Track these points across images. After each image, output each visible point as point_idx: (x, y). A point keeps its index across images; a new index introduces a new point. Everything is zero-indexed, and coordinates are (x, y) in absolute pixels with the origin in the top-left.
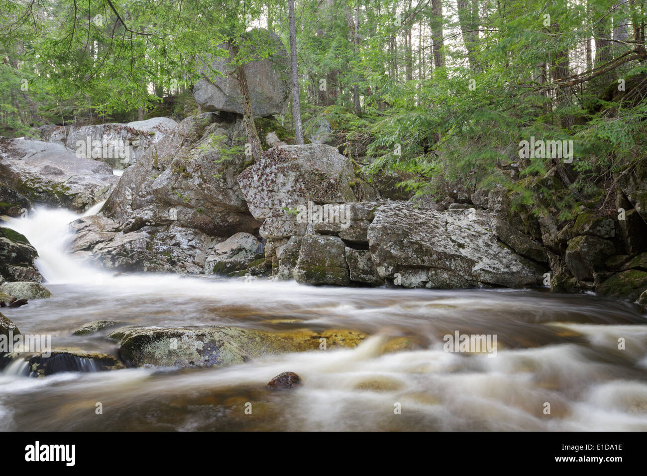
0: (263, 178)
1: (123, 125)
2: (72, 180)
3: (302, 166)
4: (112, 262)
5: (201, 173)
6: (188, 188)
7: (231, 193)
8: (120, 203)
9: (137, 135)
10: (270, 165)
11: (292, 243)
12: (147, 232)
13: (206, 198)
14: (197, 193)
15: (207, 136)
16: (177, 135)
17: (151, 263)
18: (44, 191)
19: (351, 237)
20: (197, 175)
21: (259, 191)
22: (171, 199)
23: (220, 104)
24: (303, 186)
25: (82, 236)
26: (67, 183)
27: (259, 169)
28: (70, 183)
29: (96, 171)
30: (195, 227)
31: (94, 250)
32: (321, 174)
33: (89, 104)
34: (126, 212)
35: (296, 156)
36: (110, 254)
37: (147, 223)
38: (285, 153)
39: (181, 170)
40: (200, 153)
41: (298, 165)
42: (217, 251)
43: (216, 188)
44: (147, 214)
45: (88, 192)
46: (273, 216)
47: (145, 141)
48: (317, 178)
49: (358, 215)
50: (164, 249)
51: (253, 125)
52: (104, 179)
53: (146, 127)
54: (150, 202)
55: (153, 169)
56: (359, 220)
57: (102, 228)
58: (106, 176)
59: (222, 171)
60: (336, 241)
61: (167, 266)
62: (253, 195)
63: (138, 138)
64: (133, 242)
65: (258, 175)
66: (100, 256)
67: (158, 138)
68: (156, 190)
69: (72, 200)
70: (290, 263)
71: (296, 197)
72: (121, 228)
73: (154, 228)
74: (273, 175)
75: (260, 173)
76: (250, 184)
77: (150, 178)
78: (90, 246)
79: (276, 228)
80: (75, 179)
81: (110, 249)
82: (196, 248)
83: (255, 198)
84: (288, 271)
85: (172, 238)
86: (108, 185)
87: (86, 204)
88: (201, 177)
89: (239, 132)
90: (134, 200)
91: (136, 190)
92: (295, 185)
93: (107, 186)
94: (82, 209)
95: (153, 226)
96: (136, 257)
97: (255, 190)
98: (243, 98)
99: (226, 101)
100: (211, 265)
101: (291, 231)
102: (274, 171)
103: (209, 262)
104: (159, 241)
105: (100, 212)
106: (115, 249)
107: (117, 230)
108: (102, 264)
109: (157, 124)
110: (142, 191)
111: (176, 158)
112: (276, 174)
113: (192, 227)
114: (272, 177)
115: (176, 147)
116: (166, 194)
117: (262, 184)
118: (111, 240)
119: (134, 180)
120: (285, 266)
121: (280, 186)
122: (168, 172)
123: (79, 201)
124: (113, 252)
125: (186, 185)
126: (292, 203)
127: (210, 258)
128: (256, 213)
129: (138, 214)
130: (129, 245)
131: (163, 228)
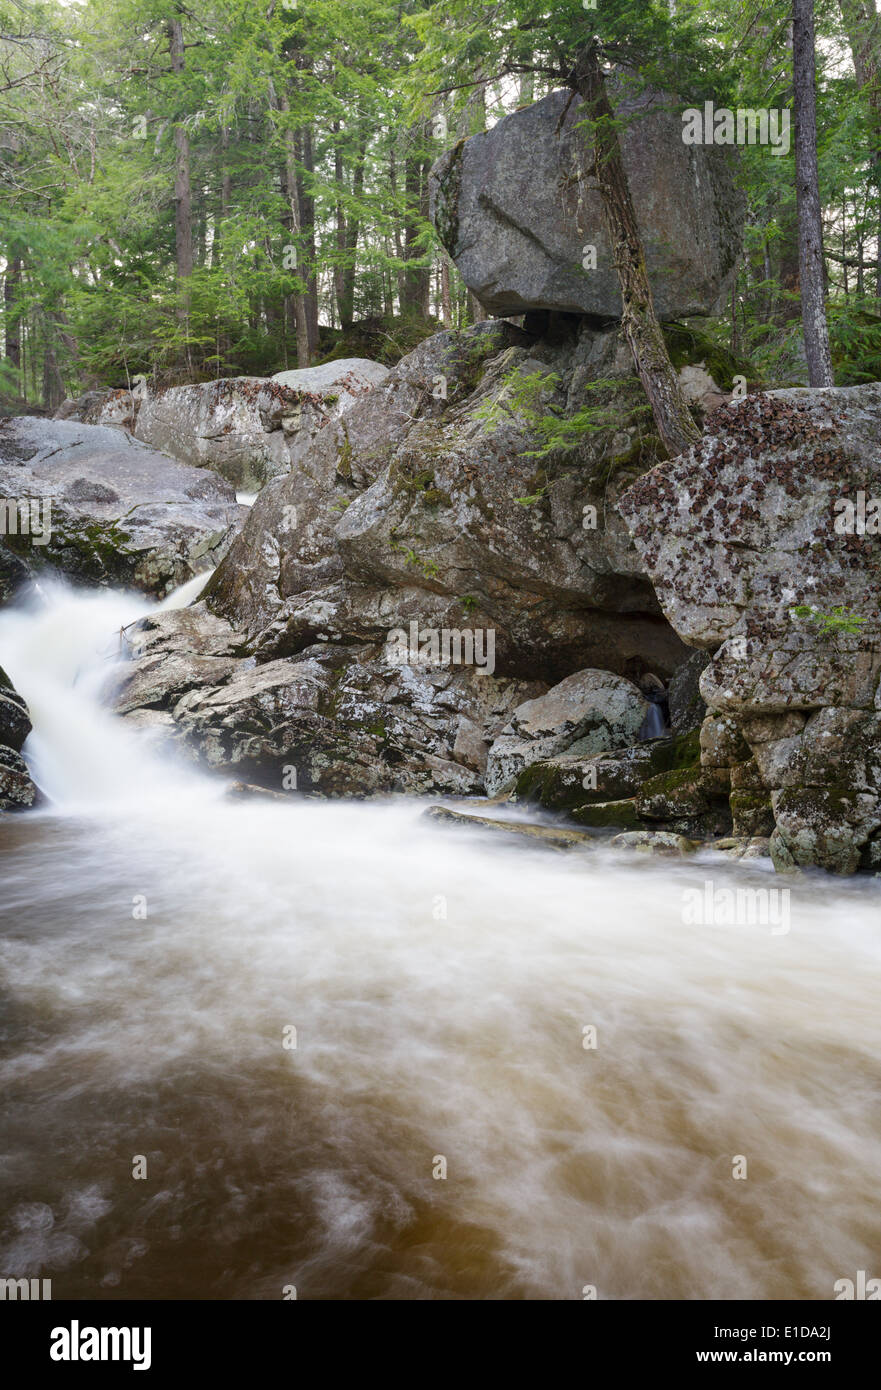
0: (712, 502)
1: (262, 381)
2: (136, 515)
3: (857, 457)
4: (223, 750)
5: (479, 491)
6: (437, 536)
7: (564, 551)
8: (250, 577)
9: (295, 403)
10: (738, 457)
11: (826, 734)
12: (319, 662)
13: (489, 566)
14: (465, 550)
15: (490, 387)
16: (404, 386)
17: (332, 757)
18: (69, 544)
20: (464, 498)
21: (697, 547)
22: (387, 569)
23: (532, 284)
25: (149, 668)
26: (125, 524)
27: (696, 470)
28: (131, 522)
29: (194, 494)
31: (179, 710)
33: (184, 333)
34: (264, 603)
35: (829, 425)
36: (218, 726)
37: (320, 636)
38: (789, 414)
39: (417, 482)
40: (472, 434)
41: (841, 453)
42: (522, 727)
43: (520, 536)
44: (319, 610)
45: (172, 547)
46: (750, 634)
47: (314, 418)
50: (366, 714)
51: (658, 332)
52: (214, 514)
53: (316, 383)
54: (329, 576)
55: (336, 484)
57: (201, 645)
58: (218, 506)
59: (541, 484)
61: (378, 768)
62: (676, 561)
63: (298, 410)
64: (281, 692)
65: (692, 493)
66: (190, 728)
67: (346, 403)
68: (348, 542)
69: (134, 566)
70: (819, 805)
71: (836, 569)
72: (250, 646)
73: (338, 648)
74: (748, 489)
75: (699, 485)
76: (665, 522)
77: (329, 508)
78: (167, 696)
79: (764, 677)
80: (142, 513)
81: (219, 709)
82: (457, 712)
83: (685, 569)
84: (813, 836)
85: (391, 680)
86: (221, 527)
87: (168, 578)
88: (478, 502)
89: (590, 369)
90: (286, 569)
91: (292, 541)
92: (832, 525)
93: (219, 530)
94: (157, 589)
95: (336, 642)
96: (288, 736)
97: (683, 542)
98: (620, 250)
99: (553, 277)
100: (506, 769)
101: (821, 690)
102: (751, 475)
103: (498, 759)
104: (352, 690)
105: (199, 599)
106: (232, 710)
107: (240, 652)
108: (196, 753)
109: (344, 375)
110: (306, 545)
111: (401, 450)
112: (759, 489)
114: (742, 497)
115: (402, 420)
116: (375, 556)
117: (709, 523)
118: (223, 681)
119: (286, 514)
120: (802, 815)
121: (773, 528)
122: (379, 489)
123: (152, 568)
124: (228, 721)
125: (433, 526)
126: (821, 590)
127: (500, 748)
128: (689, 623)
129: (295, 608)
130: (271, 697)
131: (363, 652)
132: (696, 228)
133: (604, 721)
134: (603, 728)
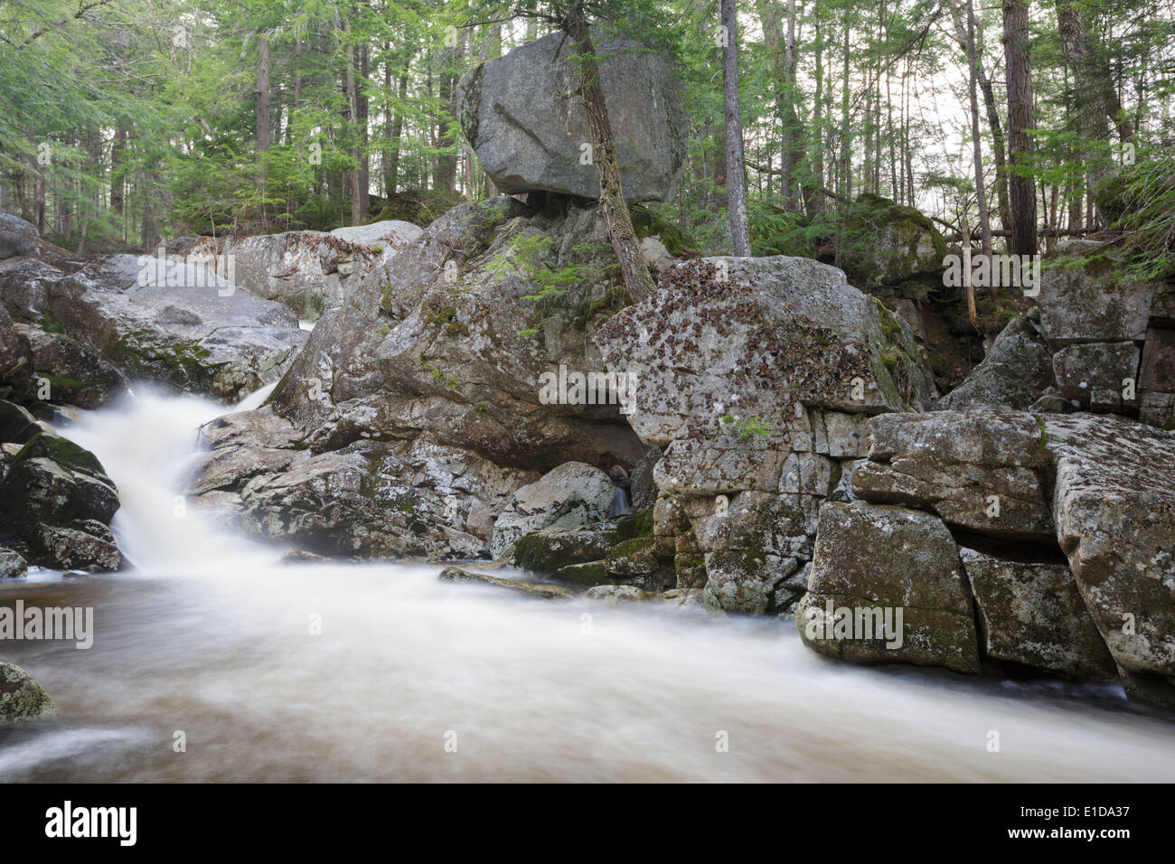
0: (664, 337)
1: (323, 235)
2: (216, 336)
3: (767, 308)
4: (282, 523)
5: (490, 324)
6: (457, 358)
8: (308, 387)
9: (349, 252)
10: (683, 305)
11: (745, 511)
12: (362, 454)
13: (497, 382)
14: (478, 370)
15: (500, 246)
16: (434, 243)
17: (371, 529)
18: (159, 357)
19: (977, 518)
20: (479, 329)
21: (652, 371)
22: (418, 382)
23: (534, 171)
24: (770, 360)
25: (222, 458)
26: (207, 342)
27: (652, 314)
28: (212, 341)
29: (265, 321)
30: (468, 446)
31: (246, 492)
32: (820, 331)
33: (261, 194)
34: (319, 407)
35: (748, 284)
36: (278, 504)
37: (364, 434)
38: (719, 275)
39: (443, 316)
40: (486, 281)
41: (756, 305)
42: (520, 505)
43: (521, 360)
44: (363, 413)
45: (245, 362)
46: (690, 437)
47: (364, 265)
48: (809, 340)
49: (996, 453)
50: (398, 495)
51: (626, 211)
52: (280, 337)
53: (366, 238)
54: (372, 387)
55: (379, 316)
56: (1002, 466)
57: (268, 441)
58: (284, 330)
59: (537, 321)
60: (927, 527)
61: (407, 538)
62: (637, 381)
63: (350, 258)
64: (331, 477)
65: (650, 330)
66: (255, 506)
67: (389, 254)
68: (387, 361)
69: (213, 376)
70: (739, 564)
71: (752, 389)
72: (307, 441)
73: (377, 444)
74: (690, 329)
75: (654, 325)
76: (629, 351)
77: (373, 334)
78: (237, 481)
79: (700, 468)
80: (221, 334)
81: (279, 491)
82: (470, 494)
83: (643, 387)
84: (734, 587)
85: (419, 468)
86: (286, 347)
87: (242, 386)
88: (490, 333)
89: (576, 237)
90: (337, 382)
91: (343, 359)
92: (750, 357)
93: (284, 349)
94: (231, 395)
95: (376, 439)
96: (336, 512)
97: (641, 367)
99: (549, 167)
100: (507, 538)
101: (741, 478)
102: (692, 319)
103: (501, 531)
104: (388, 477)
105: (265, 403)
106: (290, 492)
107: (299, 446)
108: (259, 525)
109: (388, 233)
110: (354, 362)
111: (431, 292)
112: (698, 328)
113: (461, 446)
114: (686, 335)
115: (432, 268)
116: (409, 372)
117: (661, 353)
118: (283, 469)
119: (339, 338)
120: (727, 571)
121: (708, 358)
122: (413, 321)
123: (228, 378)
124: (287, 500)
125: (454, 351)
126: (741, 404)
127: (503, 522)
128: (646, 428)
129: (344, 412)
130: (323, 482)
131: (397, 446)
132: (654, 138)
133: (583, 501)
134: (582, 507)
